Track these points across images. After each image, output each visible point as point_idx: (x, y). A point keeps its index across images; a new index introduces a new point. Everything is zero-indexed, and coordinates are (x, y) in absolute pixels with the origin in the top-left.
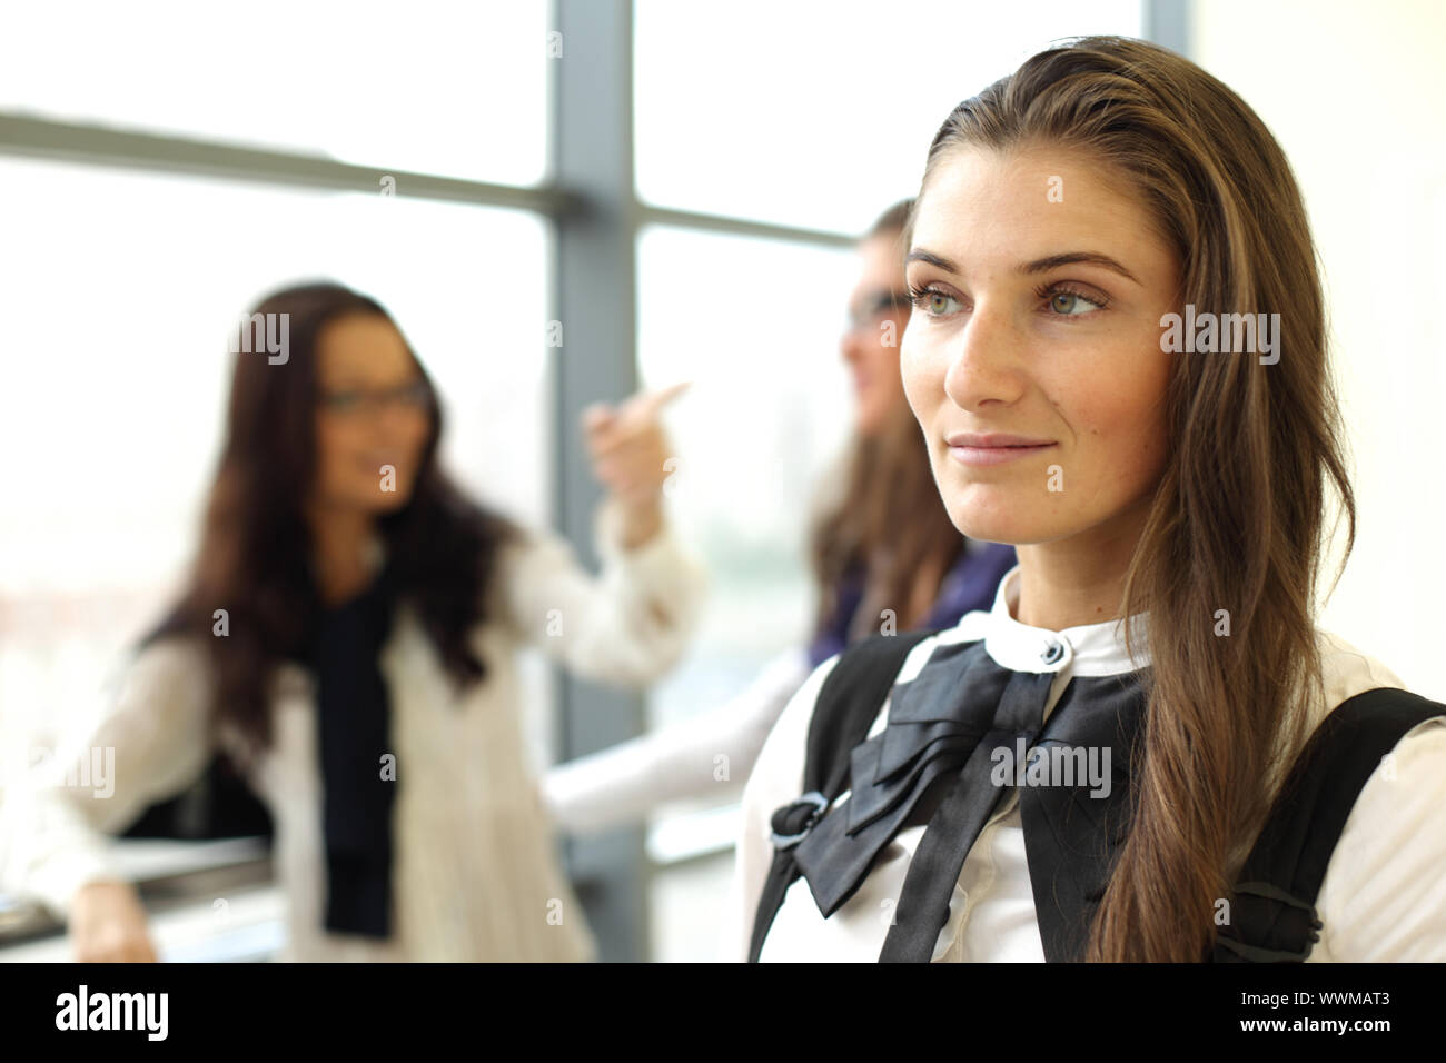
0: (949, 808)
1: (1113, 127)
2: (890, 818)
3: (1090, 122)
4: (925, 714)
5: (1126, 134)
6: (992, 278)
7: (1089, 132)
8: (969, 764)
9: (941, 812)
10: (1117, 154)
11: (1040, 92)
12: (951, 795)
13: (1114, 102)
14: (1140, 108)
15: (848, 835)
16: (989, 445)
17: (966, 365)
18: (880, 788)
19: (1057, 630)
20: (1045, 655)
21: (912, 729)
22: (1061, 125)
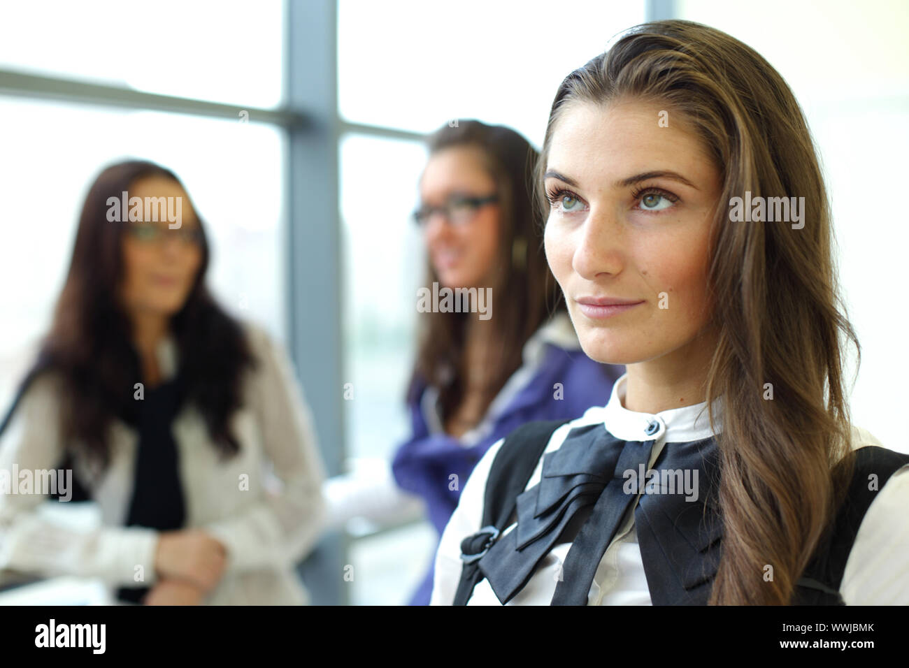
0: (587, 530)
1: (676, 86)
2: (546, 539)
3: (658, 84)
4: (567, 470)
5: (684, 90)
6: (600, 190)
7: (660, 90)
8: (599, 501)
9: (581, 532)
10: (679, 104)
11: (625, 65)
12: (587, 522)
13: (674, 69)
14: (692, 73)
15: (517, 550)
16: (603, 304)
17: (586, 251)
18: (537, 520)
19: (655, 413)
20: (647, 430)
21: (558, 481)
22: (641, 85)
